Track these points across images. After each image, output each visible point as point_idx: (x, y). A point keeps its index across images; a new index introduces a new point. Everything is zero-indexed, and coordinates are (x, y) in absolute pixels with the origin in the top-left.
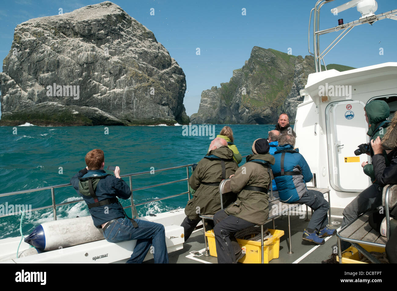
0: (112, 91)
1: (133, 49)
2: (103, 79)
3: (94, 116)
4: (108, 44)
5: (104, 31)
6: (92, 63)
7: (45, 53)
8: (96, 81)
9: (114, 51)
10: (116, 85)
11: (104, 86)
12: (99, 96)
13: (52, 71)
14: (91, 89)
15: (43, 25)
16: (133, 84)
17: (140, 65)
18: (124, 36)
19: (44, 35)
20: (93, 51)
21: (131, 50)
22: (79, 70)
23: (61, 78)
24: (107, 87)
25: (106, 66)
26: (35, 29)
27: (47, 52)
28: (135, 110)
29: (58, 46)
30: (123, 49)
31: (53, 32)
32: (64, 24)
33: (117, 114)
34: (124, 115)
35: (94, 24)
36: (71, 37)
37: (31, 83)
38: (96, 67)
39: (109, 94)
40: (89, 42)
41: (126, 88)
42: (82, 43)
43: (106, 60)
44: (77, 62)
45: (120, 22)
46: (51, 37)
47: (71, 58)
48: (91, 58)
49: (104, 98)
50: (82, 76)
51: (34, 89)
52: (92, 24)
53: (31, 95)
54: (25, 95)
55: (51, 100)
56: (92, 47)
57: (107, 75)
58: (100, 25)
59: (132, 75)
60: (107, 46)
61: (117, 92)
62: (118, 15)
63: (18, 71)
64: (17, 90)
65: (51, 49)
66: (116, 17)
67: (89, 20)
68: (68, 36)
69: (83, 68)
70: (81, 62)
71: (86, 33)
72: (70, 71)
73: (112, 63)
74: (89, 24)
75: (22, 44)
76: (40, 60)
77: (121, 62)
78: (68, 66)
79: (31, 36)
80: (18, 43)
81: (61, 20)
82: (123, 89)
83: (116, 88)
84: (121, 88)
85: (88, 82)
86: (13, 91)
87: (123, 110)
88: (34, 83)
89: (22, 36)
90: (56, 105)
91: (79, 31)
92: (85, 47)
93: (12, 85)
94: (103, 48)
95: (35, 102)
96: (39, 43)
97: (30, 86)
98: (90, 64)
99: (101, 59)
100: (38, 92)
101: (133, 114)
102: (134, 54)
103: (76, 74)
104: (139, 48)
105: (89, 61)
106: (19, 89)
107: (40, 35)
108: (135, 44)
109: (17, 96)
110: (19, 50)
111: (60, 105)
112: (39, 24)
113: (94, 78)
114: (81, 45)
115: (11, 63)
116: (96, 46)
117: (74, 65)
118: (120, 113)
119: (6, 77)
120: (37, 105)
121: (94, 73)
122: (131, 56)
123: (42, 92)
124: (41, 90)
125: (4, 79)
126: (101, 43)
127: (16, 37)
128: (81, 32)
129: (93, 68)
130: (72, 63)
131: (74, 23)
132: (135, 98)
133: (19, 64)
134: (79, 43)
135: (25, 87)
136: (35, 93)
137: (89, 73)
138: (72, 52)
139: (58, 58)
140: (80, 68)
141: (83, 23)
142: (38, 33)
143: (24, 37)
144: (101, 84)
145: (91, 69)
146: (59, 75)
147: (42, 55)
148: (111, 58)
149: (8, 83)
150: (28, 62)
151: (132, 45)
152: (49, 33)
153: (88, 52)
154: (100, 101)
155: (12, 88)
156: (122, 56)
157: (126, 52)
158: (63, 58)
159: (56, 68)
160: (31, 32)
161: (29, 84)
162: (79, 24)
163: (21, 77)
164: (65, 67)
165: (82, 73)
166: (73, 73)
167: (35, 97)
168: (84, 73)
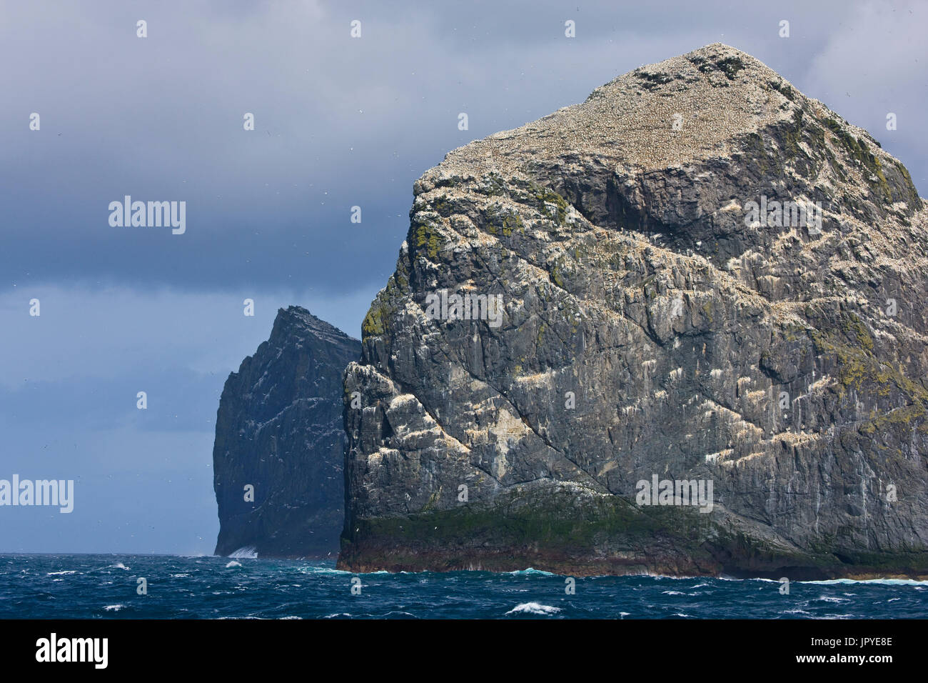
0: (774, 439)
1: (847, 266)
2: (744, 393)
3: (710, 537)
4: (754, 252)
5: (740, 201)
6: (704, 333)
7: (532, 294)
8: (713, 400)
9: (776, 279)
10: (790, 418)
11: (748, 420)
12: (727, 458)
13: (554, 365)
14: (699, 431)
15: (513, 181)
16: (857, 414)
17: (877, 333)
19: (521, 226)
20: (702, 286)
21: (840, 274)
22: (654, 361)
24: (759, 424)
25: (750, 344)
26: (491, 201)
27: (537, 289)
28: (867, 515)
29: (573, 266)
30: (811, 273)
31: (552, 212)
32: (582, 173)
33: (796, 528)
34: (825, 533)
35: (705, 181)
36: (612, 227)
37: (480, 410)
38: (715, 348)
39: (764, 450)
40: (685, 250)
41: (829, 429)
42: (661, 254)
43: (753, 321)
44: (647, 330)
45: (790, 155)
46: (546, 233)
47: (627, 315)
48: (701, 313)
49: (747, 468)
50: (664, 382)
51: (495, 433)
52: (697, 179)
53: (483, 453)
54: (460, 455)
55: (556, 473)
56: (698, 270)
57: (755, 379)
58: (725, 180)
59: (852, 379)
60: (749, 262)
61: (797, 444)
62: (783, 127)
63: (434, 364)
64: (429, 432)
65: (552, 279)
66: (777, 136)
67: (687, 166)
68: (601, 223)
69: (670, 354)
70: (663, 331)
71: (677, 215)
72: (623, 365)
73: (776, 330)
74: (688, 180)
75: (447, 262)
76: (516, 323)
77: (810, 327)
78: (617, 347)
79: (478, 230)
80: (432, 260)
81: (569, 159)
82: (819, 432)
83: (789, 429)
84: (811, 431)
85: (688, 406)
86: (413, 437)
87: (820, 514)
88: (493, 407)
89: (445, 229)
90: (579, 493)
91: (650, 209)
92: (674, 272)
93: (408, 414)
94: (736, 271)
95: (499, 479)
96: (507, 257)
97: (478, 420)
98: (695, 336)
99: (733, 316)
100: (508, 442)
101: (858, 530)
102: (852, 292)
103: (646, 374)
104: (869, 261)
105: (692, 325)
106: (437, 430)
107: (511, 227)
108: (852, 246)
109: (430, 456)
110: (434, 284)
111: (591, 493)
112: (500, 182)
113: (709, 390)
114: (658, 260)
115: (403, 330)
116: (713, 263)
117: (636, 342)
118: (806, 526)
119: (383, 382)
120: (509, 491)
121: (706, 369)
122: (842, 300)
123: (524, 445)
124: (520, 435)
125: (376, 389)
126: (728, 249)
127: (423, 236)
128: (660, 213)
129: (704, 351)
130: (630, 334)
131: (627, 176)
132: (867, 472)
133: (436, 338)
134: (647, 252)
135: (460, 422)
136: (500, 445)
137: (689, 372)
138: (628, 290)
139: (578, 314)
140: (659, 351)
141: (664, 179)
142: (504, 218)
143: (455, 233)
144: (736, 411)
145: (698, 357)
146: (584, 379)
147: (521, 303)
148: (768, 308)
149: (393, 406)
150: (469, 331)
151: (839, 251)
152: (536, 216)
153: (689, 293)
154: (733, 476)
155: (408, 427)
156: (805, 297)
157: (821, 281)
158: (595, 313)
159: (574, 353)
160: (474, 215)
161: (473, 413)
162: (648, 181)
163: (445, 387)
164: (603, 349)
165: (664, 369)
166: (634, 369)
167: (500, 461)
168: (672, 373)
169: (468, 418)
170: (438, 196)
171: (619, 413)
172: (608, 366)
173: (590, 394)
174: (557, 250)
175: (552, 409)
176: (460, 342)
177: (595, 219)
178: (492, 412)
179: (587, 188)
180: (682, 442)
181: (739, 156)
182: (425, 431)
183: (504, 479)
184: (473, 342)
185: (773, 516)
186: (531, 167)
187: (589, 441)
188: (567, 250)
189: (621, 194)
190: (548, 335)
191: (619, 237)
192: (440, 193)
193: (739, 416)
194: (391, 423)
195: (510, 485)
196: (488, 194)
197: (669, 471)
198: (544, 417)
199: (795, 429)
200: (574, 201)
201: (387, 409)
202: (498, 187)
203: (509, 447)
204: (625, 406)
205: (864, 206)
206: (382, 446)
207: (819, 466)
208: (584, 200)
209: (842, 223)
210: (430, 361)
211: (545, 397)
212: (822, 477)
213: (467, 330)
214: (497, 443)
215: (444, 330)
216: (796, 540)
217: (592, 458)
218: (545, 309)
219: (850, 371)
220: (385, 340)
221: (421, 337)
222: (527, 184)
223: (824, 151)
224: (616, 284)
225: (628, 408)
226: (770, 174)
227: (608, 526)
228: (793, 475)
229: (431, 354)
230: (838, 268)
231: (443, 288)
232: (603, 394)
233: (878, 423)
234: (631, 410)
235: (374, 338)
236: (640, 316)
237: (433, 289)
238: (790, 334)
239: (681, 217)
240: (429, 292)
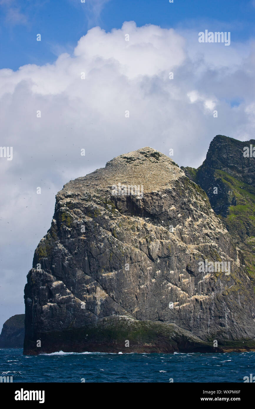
0: (192, 298)
1: (208, 231)
2: (182, 280)
3: (173, 336)
4: (180, 226)
5: (175, 206)
7: (106, 241)
8: (171, 283)
9: (188, 236)
10: (197, 290)
11: (183, 291)
12: (176, 305)
13: (116, 269)
14: (167, 295)
15: (94, 196)
16: (221, 288)
18: (194, 212)
19: (100, 214)
20: (166, 238)
21: (207, 234)
22: (151, 268)
24: (187, 292)
25: (183, 261)
26: (89, 204)
27: (108, 239)
28: (228, 327)
29: (120, 230)
30: (199, 234)
31: (110, 209)
33: (201, 332)
34: (212, 334)
35: (165, 198)
36: (129, 215)
37: (89, 287)
38: (172, 263)
39: (189, 302)
40: (158, 224)
41: (212, 294)
42: (149, 226)
43: (184, 252)
44: (148, 255)
46: (108, 217)
47: (141, 249)
48: (167, 249)
49: (184, 309)
50: (154, 276)
51: (95, 296)
52: (162, 197)
53: (91, 304)
55: (118, 312)
56: (165, 232)
57: (185, 274)
58: (171, 197)
59: (219, 274)
60: (179, 229)
61: (201, 300)
62: (184, 178)
63: (71, 269)
64: (69, 296)
65: (113, 235)
66: (182, 181)
67: (159, 192)
68: (124, 214)
69: (156, 265)
70: (154, 256)
71: (156, 210)
72: (141, 269)
73: (192, 255)
74: (160, 197)
75: (74, 227)
76: (102, 252)
77: (202, 255)
78: (138, 262)
79: (85, 215)
80: (69, 227)
82: (208, 295)
83: (197, 294)
84: (205, 294)
85: (163, 285)
86: (63, 298)
87: (209, 326)
88: (94, 286)
89: (72, 215)
90: (128, 320)
91: (146, 208)
92: (155, 233)
93: (60, 289)
94: (175, 233)
95: (97, 315)
96: (96, 226)
97: (88, 291)
98: (165, 258)
99: (177, 250)
100: (101, 300)
101: (225, 332)
102: (212, 241)
103: (148, 272)
104: (214, 230)
105: (164, 254)
106: (72, 296)
107: (97, 214)
108: (208, 224)
109: (70, 306)
110: (69, 236)
111: (133, 320)
112: (90, 196)
113: (170, 279)
114: (150, 228)
115: (57, 255)
116: (167, 230)
117: (145, 260)
118: (205, 331)
119: (49, 276)
120: (102, 320)
121: (168, 271)
122: (210, 244)
123: (107, 301)
124: (105, 297)
125: (45, 279)
126: (171, 224)
127: (64, 217)
128: (150, 210)
129: (168, 264)
130: (142, 257)
132: (227, 310)
133: (71, 258)
134: (145, 225)
135: (81, 292)
136: (98, 301)
137: (162, 272)
138: (140, 239)
139: (123, 249)
140: (153, 264)
141: (151, 197)
142: (94, 210)
143: (76, 216)
144: (179, 287)
145: (166, 266)
146: (127, 275)
147: (103, 244)
148: (187, 247)
149: (53, 286)
150: (84, 256)
151: (204, 226)
152: (104, 210)
153: (162, 241)
154: (179, 313)
155: (60, 294)
156: (197, 243)
157: (201, 237)
158: (129, 249)
159: (123, 264)
160: (82, 209)
161: (86, 289)
162: (145, 197)
163: (75, 278)
164: (133, 263)
165: (154, 271)
166: (144, 271)
167: (98, 308)
168: (157, 272)
169: (84, 290)
170: (68, 201)
171: (139, 288)
172: (135, 269)
173: (129, 280)
174: (113, 223)
176: (80, 260)
177: (122, 212)
178: (94, 288)
179: (119, 200)
180: (161, 299)
181: (174, 188)
183: (99, 315)
184: (85, 260)
185: (192, 328)
186: (98, 191)
187: (129, 300)
188: (117, 223)
189: (134, 202)
190: (114, 257)
191: (133, 219)
192: (68, 200)
193: (180, 289)
194: (53, 293)
195: (102, 317)
196: (87, 201)
197: (157, 311)
198: (113, 290)
199: (199, 294)
201: (51, 287)
202: (90, 198)
203: (101, 302)
204: (141, 285)
206: (48, 302)
207: (209, 308)
208: (118, 204)
209: (203, 215)
210: (69, 267)
211: (113, 282)
212: (211, 312)
213: (83, 255)
214: (97, 300)
215: (74, 255)
216: (201, 337)
217: (130, 306)
218: (111, 247)
220: (49, 259)
221: (65, 258)
222: (99, 198)
224: (135, 237)
226: (183, 196)
227: (141, 333)
228: (200, 312)
229: (69, 265)
230: (206, 232)
231: (73, 238)
232: (134, 281)
233: (229, 292)
234: (143, 287)
235: (44, 258)
236: (146, 250)
237: (68, 238)
238: (196, 257)
239: (157, 211)
240: (67, 240)
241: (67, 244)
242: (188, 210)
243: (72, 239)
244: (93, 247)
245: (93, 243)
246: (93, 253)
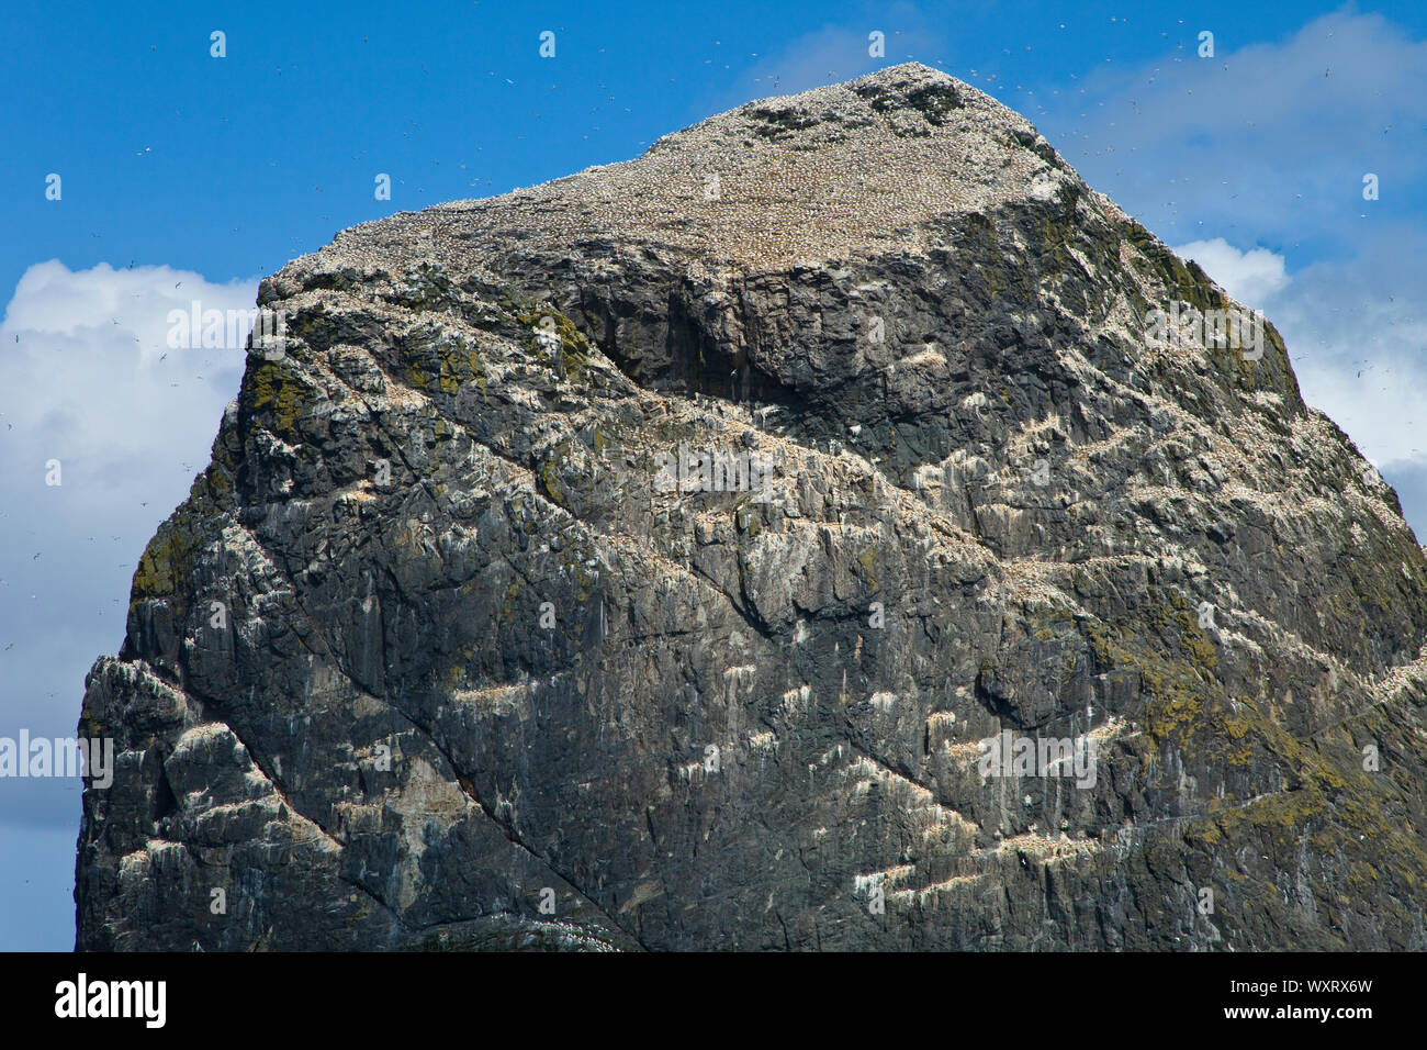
0: (1003, 848)
1: (1163, 495)
2: (940, 745)
4: (969, 455)
5: (944, 347)
6: (859, 615)
7: (496, 515)
8: (874, 758)
9: (1016, 513)
10: (1037, 804)
11: (947, 804)
12: (899, 885)
13: (535, 668)
14: (843, 824)
15: (470, 285)
16: (1182, 801)
17: (1224, 635)
18: (1088, 388)
19: (481, 374)
20: (857, 514)
21: (1148, 510)
22: (751, 669)
23: (613, 724)
24: (970, 813)
25: (957, 643)
26: (420, 320)
27: (508, 507)
29: (588, 463)
30: (1089, 504)
31: (548, 350)
32: (618, 278)
35: (872, 299)
36: (678, 391)
37: (371, 761)
38: (883, 647)
39: (980, 871)
40: (826, 441)
41: (1121, 832)
42: (775, 448)
43: (965, 595)
44: (739, 602)
45: (1053, 268)
46: (536, 393)
47: (696, 570)
48: (854, 572)
49: (943, 908)
50: (771, 714)
51: (398, 810)
52: (855, 293)
53: (371, 852)
54: (320, 856)
55: (529, 902)
56: (852, 483)
57: (966, 717)
58: (914, 300)
59: (1171, 726)
60: (959, 473)
61: (1050, 861)
62: (1038, 210)
63: (276, 658)
64: (254, 807)
65: (541, 486)
66: (1024, 226)
67: (836, 266)
68: (654, 384)
69: (786, 654)
70: (772, 605)
71: (812, 365)
72: (684, 674)
73: (1013, 615)
74: (836, 293)
75: (315, 440)
76: (457, 574)
77: (1083, 613)
78: (673, 634)
79: (387, 379)
80: (284, 435)
81: (593, 248)
82: (1099, 837)
83: (1035, 827)
84: (1081, 833)
85: (821, 767)
86: (218, 816)
88: (398, 755)
89: (315, 374)
90: (573, 949)
91: (755, 352)
92: (800, 485)
93: (214, 767)
94: (931, 492)
95: (401, 912)
96: (447, 437)
97: (367, 783)
98: (840, 618)
99: (923, 581)
100: (427, 830)
102: (1175, 548)
103: (732, 695)
104: (1208, 490)
105: (835, 596)
106: (274, 802)
107: (458, 376)
108: (1175, 457)
109: (252, 858)
110: (286, 488)
111: (601, 949)
112: (443, 284)
113: (865, 736)
115: (214, 585)
116: (884, 472)
117: (715, 624)
119: (164, 696)
120: (420, 939)
121: (863, 691)
122: (1153, 562)
123: (461, 838)
124: (453, 818)
125: (147, 711)
126: (916, 445)
127: (267, 386)
128: (773, 360)
129: (858, 652)
130: (701, 609)
131: (709, 284)
132: (1203, 927)
133: (283, 601)
134: (746, 441)
135: (324, 784)
136: (408, 837)
137: (826, 695)
138: (702, 517)
139: (592, 563)
140: (763, 648)
141: (786, 291)
142: (443, 356)
143: (335, 382)
144: (921, 784)
145: (845, 665)
146: (600, 701)
147: (471, 533)
148: (997, 573)
149: (180, 748)
150: (354, 590)
151: (1148, 467)
152: (515, 357)
153: (831, 528)
154: (911, 926)
155: (209, 794)
156: (1075, 554)
157: (1109, 522)
158: (629, 562)
159: (578, 643)
160: (381, 347)
161: (353, 767)
162: (753, 294)
163: (296, 708)
164: (644, 638)
165: (772, 688)
166: (708, 684)
167: (406, 872)
168: (789, 696)
170: (306, 306)
171: (673, 778)
172: (652, 674)
173: (610, 732)
174: (556, 427)
175: (525, 761)
176: (335, 613)
177: (642, 375)
178: (396, 765)
179: (627, 309)
180: (804, 845)
181: (945, 254)
182: (246, 804)
183: (410, 913)
184: (362, 612)
186: (514, 261)
187: (604, 836)
188: (578, 429)
189: (697, 320)
190: (525, 603)
191: (688, 410)
192: (310, 300)
193: (929, 795)
194: (174, 785)
195: (424, 927)
196: (414, 305)
197: (775, 908)
198: (509, 780)
199: (1048, 828)
200: (601, 337)
201: (169, 754)
202: (436, 292)
203: (426, 842)
204: (685, 763)
205: (1197, 386)
206: (153, 837)
207: (1097, 908)
208: (619, 333)
209: (1155, 412)
210: (265, 651)
211: (512, 735)
212: (1104, 935)
213: (350, 586)
214: (403, 832)
215: (302, 588)
217: (609, 873)
218: (523, 549)
219: (1168, 709)
220: (174, 605)
221: (250, 598)
222: (498, 292)
223: (1118, 276)
224: (677, 504)
225: (691, 768)
226: (1009, 298)
228: (1041, 927)
229: (268, 636)
230: (1144, 498)
231: (306, 497)
232: (640, 736)
233: (1226, 824)
234: (696, 772)
235: (151, 602)
236: (725, 572)
237: (284, 499)
238: (1042, 625)
239: (819, 371)
240: (275, 506)
241: (271, 527)
242: (1044, 377)
243: (298, 504)
244: (407, 546)
245: (413, 523)
246: (406, 575)
